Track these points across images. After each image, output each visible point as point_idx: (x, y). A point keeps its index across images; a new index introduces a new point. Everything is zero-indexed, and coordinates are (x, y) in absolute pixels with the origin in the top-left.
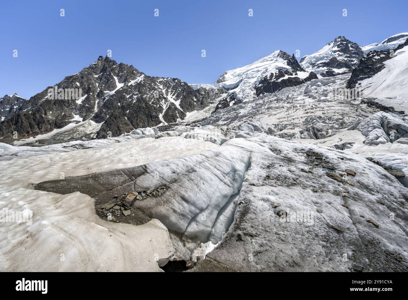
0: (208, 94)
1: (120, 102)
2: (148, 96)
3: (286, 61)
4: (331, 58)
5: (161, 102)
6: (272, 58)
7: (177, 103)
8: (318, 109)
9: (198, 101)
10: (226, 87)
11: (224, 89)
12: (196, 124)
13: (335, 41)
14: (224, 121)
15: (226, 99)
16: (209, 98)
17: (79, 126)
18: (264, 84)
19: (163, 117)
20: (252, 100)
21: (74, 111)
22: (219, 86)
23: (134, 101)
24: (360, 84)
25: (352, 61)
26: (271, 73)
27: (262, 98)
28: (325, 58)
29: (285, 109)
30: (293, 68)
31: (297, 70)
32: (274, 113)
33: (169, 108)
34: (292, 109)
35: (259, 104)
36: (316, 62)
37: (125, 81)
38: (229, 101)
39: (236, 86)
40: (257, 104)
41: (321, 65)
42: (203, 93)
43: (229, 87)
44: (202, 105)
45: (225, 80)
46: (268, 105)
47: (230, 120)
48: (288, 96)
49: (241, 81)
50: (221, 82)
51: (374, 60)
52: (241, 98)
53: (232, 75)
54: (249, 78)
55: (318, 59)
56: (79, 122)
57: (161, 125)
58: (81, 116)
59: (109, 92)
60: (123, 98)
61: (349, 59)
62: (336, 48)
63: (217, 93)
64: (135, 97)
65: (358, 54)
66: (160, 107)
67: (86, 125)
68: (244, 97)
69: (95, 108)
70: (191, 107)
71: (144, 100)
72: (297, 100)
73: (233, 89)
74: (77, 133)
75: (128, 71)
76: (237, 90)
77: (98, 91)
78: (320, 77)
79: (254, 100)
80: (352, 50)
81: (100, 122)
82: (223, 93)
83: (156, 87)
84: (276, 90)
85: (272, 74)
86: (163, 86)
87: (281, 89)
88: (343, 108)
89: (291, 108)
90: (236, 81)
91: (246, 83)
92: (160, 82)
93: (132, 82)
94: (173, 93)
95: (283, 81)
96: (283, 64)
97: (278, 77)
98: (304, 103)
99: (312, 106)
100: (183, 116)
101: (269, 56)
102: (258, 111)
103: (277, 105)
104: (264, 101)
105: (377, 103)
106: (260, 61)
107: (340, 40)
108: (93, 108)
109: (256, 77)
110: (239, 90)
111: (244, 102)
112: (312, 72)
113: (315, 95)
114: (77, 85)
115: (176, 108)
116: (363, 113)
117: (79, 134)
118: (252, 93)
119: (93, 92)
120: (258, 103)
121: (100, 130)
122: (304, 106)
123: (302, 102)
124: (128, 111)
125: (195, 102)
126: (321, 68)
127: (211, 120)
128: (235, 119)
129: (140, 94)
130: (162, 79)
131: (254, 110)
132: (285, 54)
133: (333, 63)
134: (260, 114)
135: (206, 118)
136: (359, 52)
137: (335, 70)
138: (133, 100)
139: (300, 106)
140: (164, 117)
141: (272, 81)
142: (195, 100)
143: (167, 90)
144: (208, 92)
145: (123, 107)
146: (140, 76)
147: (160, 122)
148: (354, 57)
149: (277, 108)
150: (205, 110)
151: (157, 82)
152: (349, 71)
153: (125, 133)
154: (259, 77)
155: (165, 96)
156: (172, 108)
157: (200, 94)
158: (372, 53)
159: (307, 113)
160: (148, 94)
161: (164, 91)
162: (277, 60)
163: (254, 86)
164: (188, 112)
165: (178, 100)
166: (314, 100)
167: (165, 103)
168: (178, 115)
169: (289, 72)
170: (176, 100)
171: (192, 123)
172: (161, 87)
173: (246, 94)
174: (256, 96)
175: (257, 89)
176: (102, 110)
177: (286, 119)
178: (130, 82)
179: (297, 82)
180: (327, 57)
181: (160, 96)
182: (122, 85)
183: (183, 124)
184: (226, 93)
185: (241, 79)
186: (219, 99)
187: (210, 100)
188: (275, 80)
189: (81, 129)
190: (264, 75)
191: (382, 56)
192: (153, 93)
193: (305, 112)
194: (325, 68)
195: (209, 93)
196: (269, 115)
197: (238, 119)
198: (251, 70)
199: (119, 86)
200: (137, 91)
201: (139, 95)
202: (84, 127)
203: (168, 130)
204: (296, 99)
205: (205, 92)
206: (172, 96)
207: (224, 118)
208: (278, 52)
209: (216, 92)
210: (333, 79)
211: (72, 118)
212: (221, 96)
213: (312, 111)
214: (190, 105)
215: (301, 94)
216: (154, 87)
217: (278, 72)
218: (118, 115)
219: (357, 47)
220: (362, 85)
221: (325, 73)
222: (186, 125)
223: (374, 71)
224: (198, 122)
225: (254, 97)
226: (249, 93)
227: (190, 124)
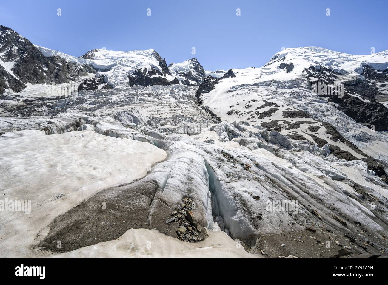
0: (68, 68)
3: (158, 62)
4: (188, 71)
6: (147, 54)
7: (8, 66)
8: (179, 108)
9: (51, 72)
10: (95, 67)
11: (92, 68)
12: (45, 102)
13: (192, 60)
14: (89, 104)
16: (68, 73)
18: (138, 76)
20: (125, 88)
22: (85, 62)
24: (202, 95)
25: (200, 78)
26: (145, 68)
27: (135, 89)
28: (185, 70)
29: (155, 104)
30: (163, 69)
31: (166, 72)
32: (145, 105)
34: (161, 105)
35: (132, 94)
36: (180, 71)
38: (97, 83)
39: (108, 69)
40: (130, 94)
41: (182, 74)
42: (59, 64)
43: (99, 68)
44: (58, 78)
45: (94, 57)
46: (140, 97)
47: (98, 105)
48: (158, 93)
49: (114, 65)
50: (89, 59)
51: (210, 82)
52: (113, 84)
53: (104, 55)
54: (123, 65)
55: (181, 69)
61: (198, 76)
62: (192, 66)
63: (82, 70)
65: (203, 75)
68: (116, 83)
70: (36, 77)
72: (164, 98)
73: (104, 71)
76: (109, 74)
78: (180, 82)
79: (127, 89)
80: (200, 71)
82: (89, 72)
84: (148, 85)
85: (146, 69)
87: (153, 85)
88: (193, 110)
89: (160, 103)
90: (108, 63)
91: (119, 69)
95: (155, 78)
96: (155, 63)
97: (150, 73)
98: (169, 101)
99: (175, 105)
100: (18, 87)
101: (145, 52)
102: (130, 100)
103: (149, 99)
104: (137, 92)
105: (210, 110)
106: (135, 52)
107: (194, 60)
109: (130, 66)
110: (111, 74)
111: (115, 88)
112: (176, 78)
113: (177, 97)
115: (4, 73)
116: (204, 116)
118: (126, 81)
120: (131, 92)
122: (169, 104)
123: (168, 100)
125: (45, 72)
126: (182, 77)
127: (71, 100)
128: (104, 104)
131: (127, 99)
132: (158, 55)
133: (188, 75)
134: (132, 104)
135: (63, 97)
136: (203, 74)
137: (190, 81)
139: (167, 103)
141: (145, 75)
142: (45, 69)
144: (68, 66)
148: (201, 76)
149: (149, 101)
152: (197, 84)
154: (134, 67)
157: (54, 63)
158: (210, 77)
159: (172, 110)
162: (151, 58)
163: (128, 75)
164: (30, 83)
165: (10, 61)
166: (176, 100)
168: (7, 83)
169: (160, 72)
171: (38, 100)
173: (119, 81)
174: (129, 86)
175: (131, 79)
177: (156, 113)
179: (164, 83)
184: (94, 73)
185: (114, 63)
186: (85, 77)
187: (71, 76)
188: (148, 75)
190: (139, 68)
191: (214, 81)
193: (170, 109)
194: (184, 78)
195: (70, 67)
196: (141, 106)
197: (108, 105)
198: (126, 58)
204: (164, 97)
205: (63, 64)
207: (91, 101)
208: (152, 51)
209: (80, 68)
210: (189, 88)
212: (88, 75)
213: (175, 109)
214: (34, 75)
215: (167, 93)
217: (151, 69)
219: (203, 70)
220: (203, 96)
221: (184, 81)
222: (25, 101)
223: (209, 89)
224: (49, 99)
225: (127, 86)
226: (122, 81)
227: (32, 101)
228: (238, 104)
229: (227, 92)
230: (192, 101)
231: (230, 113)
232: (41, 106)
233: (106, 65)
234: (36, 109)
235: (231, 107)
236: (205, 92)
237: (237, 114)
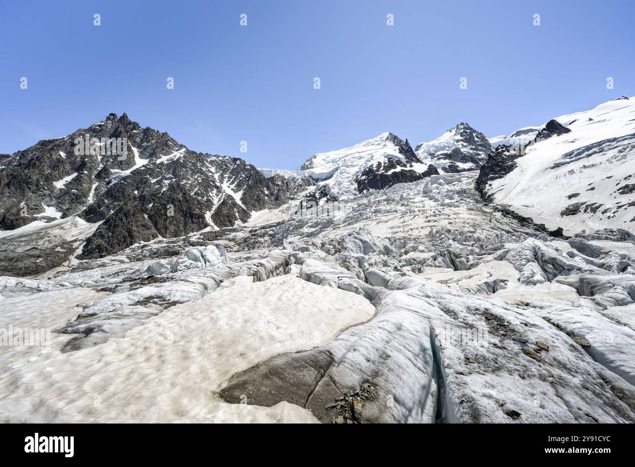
0: (287, 185)
1: (138, 189)
2: (190, 182)
3: (398, 147)
4: (453, 149)
5: (210, 194)
6: (379, 142)
7: (238, 197)
8: (443, 217)
9: (272, 194)
10: (315, 177)
11: (311, 180)
12: (267, 230)
13: (457, 127)
14: (310, 227)
15: (314, 193)
16: (288, 191)
17: (52, 227)
18: (368, 177)
19: (212, 217)
20: (352, 197)
21: (47, 199)
22: (304, 174)
23: (164, 189)
24: (490, 185)
25: (479, 155)
26: (378, 162)
27: (366, 197)
28: (447, 148)
29: (399, 214)
30: (407, 157)
31: (412, 160)
32: (384, 218)
33: (224, 203)
34: (408, 214)
35: (363, 204)
36: (436, 152)
37: (152, 155)
38: (318, 197)
39: (329, 176)
40: (359, 205)
41: (442, 156)
42: (279, 183)
43: (318, 177)
44: (277, 201)
45: (313, 166)
46: (375, 207)
47: (320, 227)
48: (402, 196)
49: (337, 169)
50: (308, 169)
51: (504, 156)
52: (337, 195)
53: (324, 160)
54: (348, 166)
55: (438, 148)
56: (54, 219)
57: (208, 229)
58: (59, 209)
59: (120, 171)
60: (145, 183)
61: (475, 152)
62: (459, 137)
63: (301, 185)
64: (167, 182)
65: (485, 147)
66: (208, 201)
67: (66, 226)
68: (340, 192)
69: (89, 196)
70: (259, 203)
71: (181, 188)
72: (414, 202)
73: (325, 179)
74: (47, 239)
75: (158, 141)
76: (330, 182)
77: (99, 169)
78: (440, 171)
79: (355, 199)
80: (478, 141)
81: (95, 222)
82: (309, 186)
83: (204, 169)
84: (385, 186)
85: (379, 164)
86: (216, 168)
87: (392, 185)
88: (474, 217)
89: (407, 213)
90: (329, 168)
91: (343, 173)
92: (212, 162)
93: (164, 159)
94: (232, 180)
95: (394, 173)
96: (393, 150)
97: (387, 168)
98: (424, 207)
99: (435, 212)
100: (245, 217)
101: (376, 139)
102: (361, 214)
103: (388, 208)
104: (369, 201)
105: (513, 212)
106: (363, 144)
107: (462, 127)
108: (86, 195)
109: (357, 165)
110: (334, 182)
111: (340, 199)
112: (431, 165)
113: (437, 197)
114: (60, 155)
115: (235, 204)
116: (499, 225)
117: (49, 241)
118: (353, 187)
119: (91, 169)
120: (361, 202)
121: (94, 235)
122: (424, 211)
123: (421, 205)
124: (151, 205)
125: (267, 195)
126: (442, 161)
127: (291, 225)
128: (328, 225)
129: (175, 178)
130: (215, 158)
131: (356, 213)
132: (395, 137)
133: (455, 155)
134: (364, 219)
135: (283, 223)
136: (486, 145)
137: (459, 164)
138: (162, 187)
139: (419, 211)
140: (215, 217)
141: (379, 173)
142: (266, 192)
143: (222, 175)
144: (287, 183)
145: (142, 198)
146: (177, 150)
147: (206, 225)
148: (480, 150)
149: (388, 212)
150: (281, 208)
151: (207, 161)
152: (476, 166)
153: (142, 242)
154: (362, 165)
155: (218, 184)
156: (229, 203)
157: (274, 184)
158: (501, 148)
159: (429, 221)
160: (189, 180)
161: (216, 176)
162: (385, 145)
163: (355, 178)
164: (254, 210)
165: (240, 191)
166: (436, 203)
167: (217, 195)
168: (237, 214)
169: (402, 163)
170: (235, 191)
171: (261, 229)
172: (213, 169)
173: (344, 189)
174: (357, 193)
175: (359, 182)
176: (103, 200)
177: (401, 229)
178: (161, 158)
179: (412, 177)
180: (449, 147)
181: (210, 184)
182: (145, 162)
183: (245, 229)
184: (314, 185)
185: (337, 166)
186: (304, 193)
187: (290, 195)
188: (384, 171)
189: (56, 231)
190: (369, 164)
191: (513, 152)
192: (198, 177)
193: (426, 220)
194: (447, 161)
195: (289, 184)
196: (377, 221)
197: (332, 225)
198: (351, 156)
199: (140, 162)
200: (171, 172)
201: (174, 180)
202: (62, 228)
203: (219, 239)
204: (412, 200)
205: (283, 181)
206: (230, 184)
207: (312, 222)
208: (386, 134)
209: (299, 183)
210: (458, 177)
211: (40, 212)
212: (307, 189)
213: (434, 218)
214: (257, 200)
215: (418, 194)
216: (201, 169)
217: (387, 162)
218: (132, 211)
219: (483, 138)
220: (493, 186)
221: (447, 167)
222: (250, 232)
223: (505, 170)
224: (270, 226)
225: (355, 195)
226: (347, 188)
227: (256, 230)
228: (593, 189)
229: (553, 168)
230: (468, 200)
231: (572, 211)
232: (263, 236)
233: (327, 171)
234: (260, 239)
235: (570, 197)
236: (496, 178)
237: (594, 210)
